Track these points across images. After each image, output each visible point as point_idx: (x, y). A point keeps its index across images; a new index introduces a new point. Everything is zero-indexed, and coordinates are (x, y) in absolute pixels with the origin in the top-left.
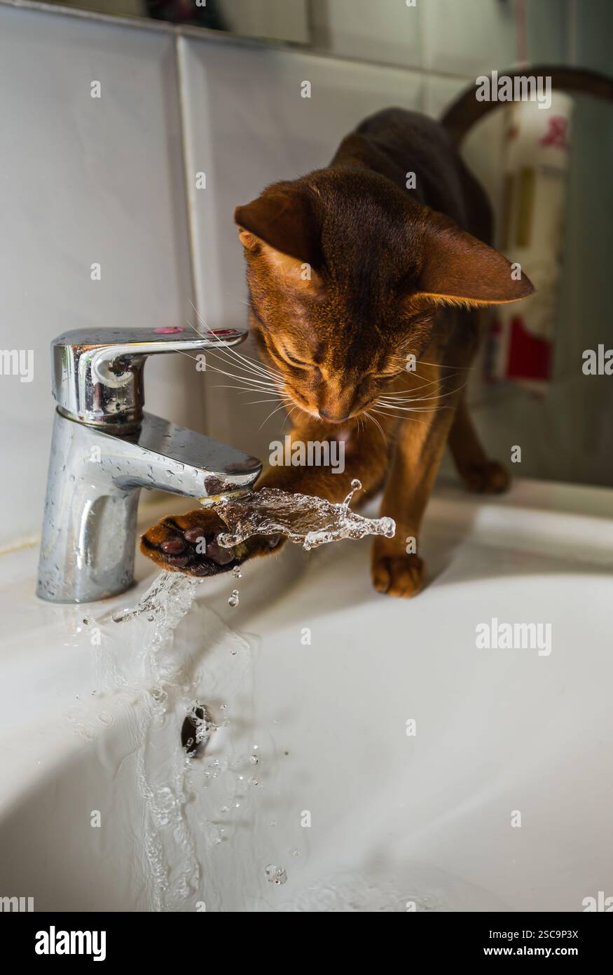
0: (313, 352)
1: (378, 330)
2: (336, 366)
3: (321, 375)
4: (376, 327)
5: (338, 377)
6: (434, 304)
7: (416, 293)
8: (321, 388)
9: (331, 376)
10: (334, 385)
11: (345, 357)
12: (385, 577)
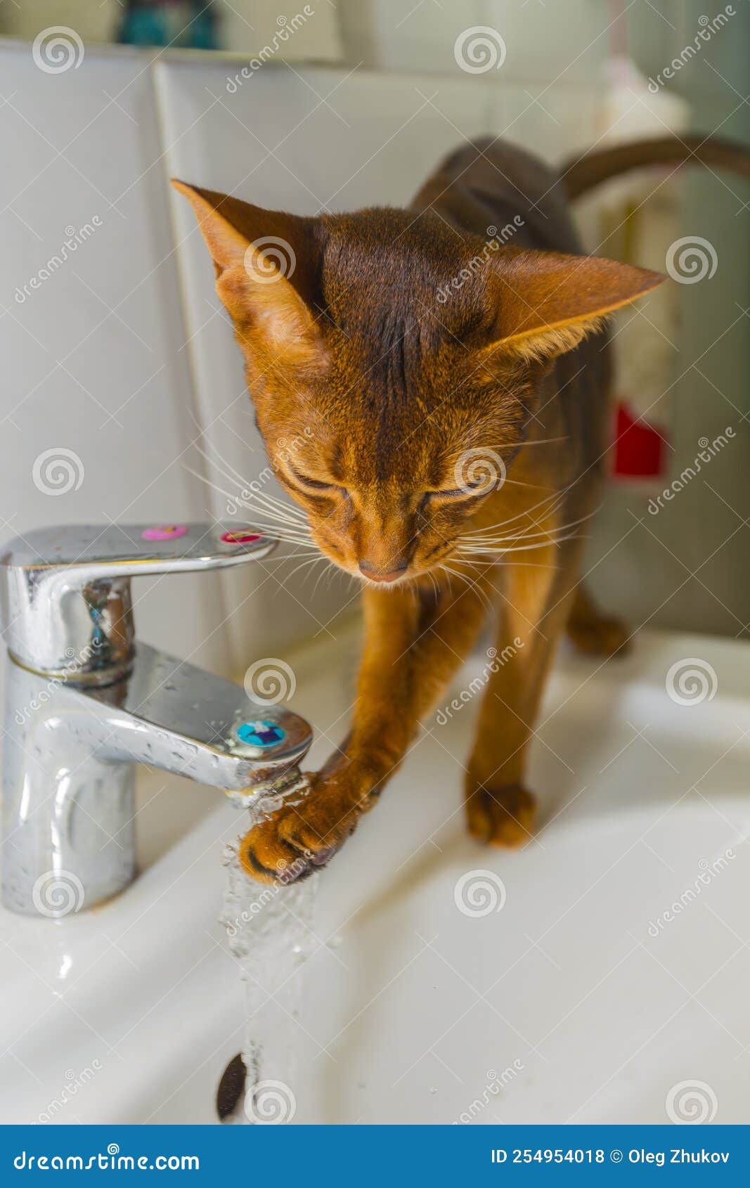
0: (328, 460)
1: (421, 404)
2: (362, 479)
3: (351, 502)
4: (418, 399)
5: (372, 497)
6: (523, 360)
7: (486, 345)
8: (355, 524)
9: (365, 499)
10: (371, 517)
11: (374, 457)
12: (483, 823)
